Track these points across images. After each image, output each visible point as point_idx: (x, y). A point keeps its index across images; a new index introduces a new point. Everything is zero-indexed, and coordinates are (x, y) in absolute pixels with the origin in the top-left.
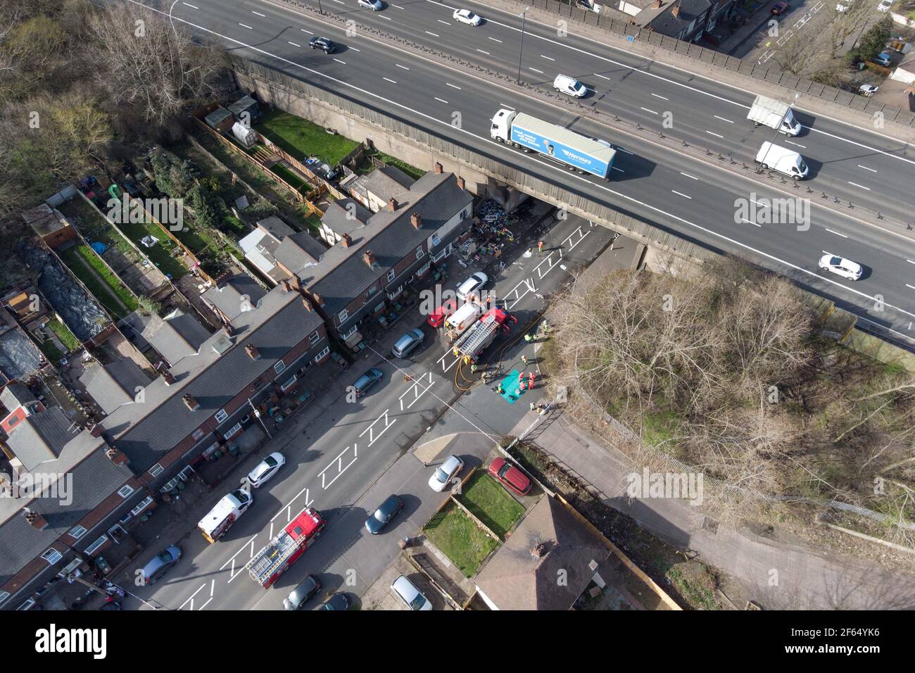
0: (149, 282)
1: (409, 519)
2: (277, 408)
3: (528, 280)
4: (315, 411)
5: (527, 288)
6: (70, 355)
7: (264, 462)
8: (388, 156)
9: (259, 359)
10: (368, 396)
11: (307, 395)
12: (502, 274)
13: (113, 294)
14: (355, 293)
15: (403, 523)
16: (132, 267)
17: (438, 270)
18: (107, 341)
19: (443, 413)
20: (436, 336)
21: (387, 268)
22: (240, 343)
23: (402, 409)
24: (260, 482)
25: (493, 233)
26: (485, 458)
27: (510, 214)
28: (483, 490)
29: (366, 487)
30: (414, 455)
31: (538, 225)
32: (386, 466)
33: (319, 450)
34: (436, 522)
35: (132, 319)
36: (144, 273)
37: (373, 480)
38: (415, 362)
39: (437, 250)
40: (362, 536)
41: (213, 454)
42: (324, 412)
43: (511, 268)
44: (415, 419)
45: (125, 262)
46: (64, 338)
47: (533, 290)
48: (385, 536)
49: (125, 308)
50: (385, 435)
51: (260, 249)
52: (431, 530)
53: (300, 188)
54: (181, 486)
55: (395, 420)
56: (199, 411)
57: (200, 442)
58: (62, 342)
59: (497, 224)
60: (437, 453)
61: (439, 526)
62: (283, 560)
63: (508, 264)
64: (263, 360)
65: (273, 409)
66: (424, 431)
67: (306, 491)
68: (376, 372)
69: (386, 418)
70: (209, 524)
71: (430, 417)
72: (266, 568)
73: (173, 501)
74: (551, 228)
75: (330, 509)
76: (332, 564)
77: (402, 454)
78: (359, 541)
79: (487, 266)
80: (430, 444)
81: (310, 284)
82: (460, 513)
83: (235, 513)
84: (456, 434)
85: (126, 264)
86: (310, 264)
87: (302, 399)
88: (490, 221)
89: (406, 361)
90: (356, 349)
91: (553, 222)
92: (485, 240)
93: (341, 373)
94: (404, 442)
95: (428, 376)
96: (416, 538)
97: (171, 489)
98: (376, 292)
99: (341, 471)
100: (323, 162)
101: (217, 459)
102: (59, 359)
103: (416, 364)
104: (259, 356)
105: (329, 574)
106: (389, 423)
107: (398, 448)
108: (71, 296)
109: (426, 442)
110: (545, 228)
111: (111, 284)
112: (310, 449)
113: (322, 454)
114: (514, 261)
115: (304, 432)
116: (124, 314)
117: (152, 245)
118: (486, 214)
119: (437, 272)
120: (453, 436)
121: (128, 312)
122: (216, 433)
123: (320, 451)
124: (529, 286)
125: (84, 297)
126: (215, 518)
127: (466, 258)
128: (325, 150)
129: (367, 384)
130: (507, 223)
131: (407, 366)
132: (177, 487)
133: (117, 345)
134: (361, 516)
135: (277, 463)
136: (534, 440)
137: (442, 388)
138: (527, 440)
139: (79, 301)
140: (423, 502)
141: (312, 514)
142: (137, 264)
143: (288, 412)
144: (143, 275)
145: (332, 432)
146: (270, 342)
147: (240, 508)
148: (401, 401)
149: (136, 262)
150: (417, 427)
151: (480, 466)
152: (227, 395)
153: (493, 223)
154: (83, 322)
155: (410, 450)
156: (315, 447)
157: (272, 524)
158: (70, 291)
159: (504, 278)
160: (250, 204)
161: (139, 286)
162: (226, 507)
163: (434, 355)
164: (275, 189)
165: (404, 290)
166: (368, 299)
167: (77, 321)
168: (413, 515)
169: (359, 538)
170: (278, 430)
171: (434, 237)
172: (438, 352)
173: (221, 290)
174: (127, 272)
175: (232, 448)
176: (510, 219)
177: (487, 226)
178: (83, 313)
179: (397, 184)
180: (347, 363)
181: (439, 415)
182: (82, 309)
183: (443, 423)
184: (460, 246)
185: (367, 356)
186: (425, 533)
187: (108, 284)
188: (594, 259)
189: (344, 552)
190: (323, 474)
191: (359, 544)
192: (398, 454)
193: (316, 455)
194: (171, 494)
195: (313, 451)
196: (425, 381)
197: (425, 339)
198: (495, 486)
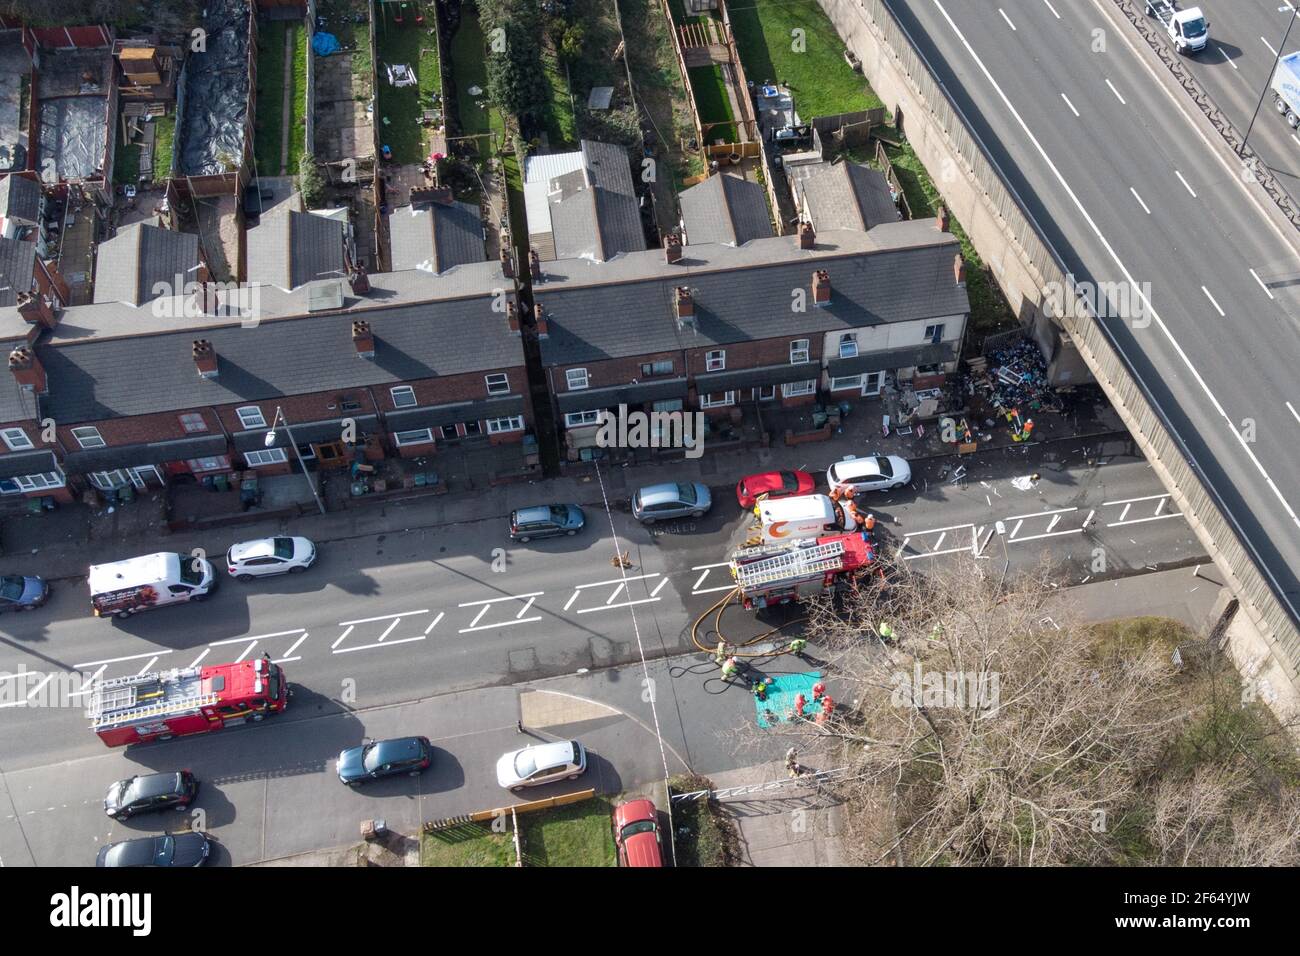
0: (352, 142)
1: (419, 798)
2: (369, 468)
3: (982, 529)
4: (429, 515)
5: (971, 544)
6: (147, 187)
7: (271, 541)
8: (917, 159)
9: (369, 359)
10: (530, 549)
11: (432, 479)
12: (944, 489)
13: (286, 130)
14: (618, 350)
15: (404, 797)
16: (348, 103)
17: (828, 408)
18: (217, 198)
19: (629, 662)
20: (732, 520)
21: (708, 342)
22: (356, 312)
23: (566, 608)
24: (240, 569)
25: (992, 405)
26: (632, 788)
27: (1053, 389)
28: (579, 840)
29: (398, 696)
30: (519, 698)
31: (1090, 442)
32: (460, 685)
33: (378, 582)
34: (458, 835)
35: (280, 187)
36: (357, 123)
37: (419, 693)
38: (657, 543)
39: (846, 367)
40: (323, 770)
41: (211, 475)
42: (439, 526)
43: (972, 488)
44: (576, 639)
45: (345, 89)
46: (160, 156)
47: (976, 553)
48: (359, 797)
49: (285, 162)
50: (500, 632)
51: (553, 188)
52: (437, 842)
53: (710, 126)
54: (126, 494)
55: (539, 618)
56: (211, 383)
57: (193, 440)
58: (153, 159)
59: (1012, 394)
60: (560, 721)
61: (455, 845)
62: (155, 713)
63: (970, 478)
64: (373, 366)
65: (359, 466)
66: (572, 671)
67: (302, 634)
68: (572, 515)
69: (528, 606)
70: (105, 578)
71: (602, 652)
72: (119, 707)
73: (101, 509)
74: (1110, 463)
75: (314, 691)
76: (239, 780)
77: (503, 683)
78: (311, 776)
79: (930, 459)
80: (563, 697)
81: (549, 286)
82: (508, 849)
83: (157, 589)
84: (620, 713)
85: (342, 94)
86: (591, 256)
87: (419, 479)
88: (1004, 380)
89: (645, 532)
90: (572, 454)
91: (1125, 455)
92: (961, 409)
93: (518, 480)
94: (522, 663)
95: (658, 580)
96: (403, 837)
97: (106, 488)
98: (669, 375)
99: (383, 641)
100: (795, 107)
101: (215, 488)
102: (127, 182)
103: (654, 548)
104: (372, 354)
105: (221, 794)
106: (525, 616)
107: (504, 667)
108: (224, 96)
109: (559, 690)
110: (1100, 457)
111: (296, 112)
112: (367, 572)
113: (377, 593)
114: (985, 479)
115: (381, 539)
116: (275, 172)
117: (400, 84)
118: (1006, 363)
119: (824, 410)
120: (612, 711)
121: (284, 171)
122: (230, 441)
123: (377, 586)
124: (975, 540)
125: (240, 108)
126: (120, 576)
127: (903, 418)
128: (816, 87)
129: (539, 525)
130: (1034, 404)
131: (638, 541)
132: (117, 493)
133: (224, 214)
134: (352, 735)
135: (291, 557)
136: (744, 818)
137: (662, 618)
138: (730, 808)
139: (229, 110)
140: (465, 787)
141: (261, 672)
142: (360, 103)
143: (380, 485)
144: (353, 126)
145: (424, 567)
146: (408, 343)
147: (174, 589)
148: (578, 592)
149: (360, 99)
150: (566, 654)
151: (613, 794)
152: (275, 385)
153: (1005, 387)
154: (207, 147)
155: (521, 685)
156: (376, 573)
157: (208, 650)
158: (228, 87)
159: (941, 498)
160: (611, 107)
161: (331, 141)
162: (152, 570)
163: (700, 553)
164: (675, 105)
165: (737, 404)
166: (646, 377)
167: (200, 141)
168: (430, 796)
169: (315, 771)
170: (345, 508)
171: (847, 338)
172: (711, 551)
173: (415, 213)
174: (333, 106)
175: (247, 486)
176: (1046, 399)
177: (990, 385)
178: (218, 132)
179: (855, 208)
180: (539, 468)
181: (619, 660)
182: (220, 125)
183: (614, 678)
184: (908, 393)
185: (587, 479)
186: (424, 839)
187: (292, 109)
188: (1145, 571)
189: (274, 776)
190: (350, 626)
191: (308, 781)
192: (496, 678)
193: (368, 588)
194: (102, 499)
195: (368, 577)
196: (646, 587)
197: (707, 514)
198: (605, 848)
